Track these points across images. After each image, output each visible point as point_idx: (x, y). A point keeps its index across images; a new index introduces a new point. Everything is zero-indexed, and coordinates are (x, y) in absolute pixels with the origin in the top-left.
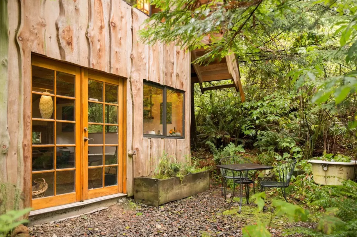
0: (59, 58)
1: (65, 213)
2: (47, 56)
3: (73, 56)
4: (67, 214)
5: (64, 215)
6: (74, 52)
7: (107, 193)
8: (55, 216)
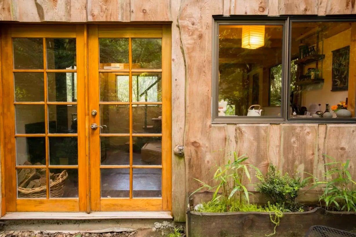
0: (37, 20)
1: (58, 223)
2: (19, 22)
3: (57, 11)
4: (61, 226)
5: (56, 226)
6: (58, 5)
7: (137, 208)
8: (43, 224)
